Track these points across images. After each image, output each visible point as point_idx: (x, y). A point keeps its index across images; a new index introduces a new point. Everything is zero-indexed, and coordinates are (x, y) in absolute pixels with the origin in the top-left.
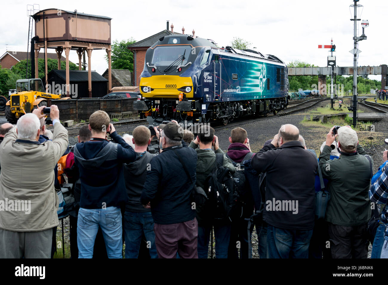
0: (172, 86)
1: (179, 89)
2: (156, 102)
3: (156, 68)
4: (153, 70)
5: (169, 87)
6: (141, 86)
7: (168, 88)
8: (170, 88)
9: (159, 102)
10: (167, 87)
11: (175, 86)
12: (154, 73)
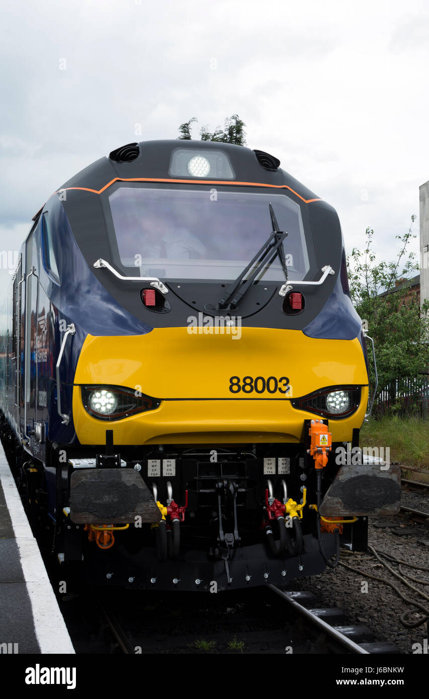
0: (266, 385)
1: (299, 403)
2: (154, 468)
3: (165, 290)
4: (151, 300)
5: (248, 388)
6: (80, 385)
7: (241, 394)
8: (254, 394)
9: (169, 467)
10: (235, 388)
11: (280, 385)
12: (153, 315)
